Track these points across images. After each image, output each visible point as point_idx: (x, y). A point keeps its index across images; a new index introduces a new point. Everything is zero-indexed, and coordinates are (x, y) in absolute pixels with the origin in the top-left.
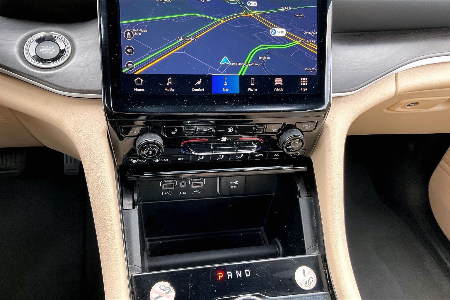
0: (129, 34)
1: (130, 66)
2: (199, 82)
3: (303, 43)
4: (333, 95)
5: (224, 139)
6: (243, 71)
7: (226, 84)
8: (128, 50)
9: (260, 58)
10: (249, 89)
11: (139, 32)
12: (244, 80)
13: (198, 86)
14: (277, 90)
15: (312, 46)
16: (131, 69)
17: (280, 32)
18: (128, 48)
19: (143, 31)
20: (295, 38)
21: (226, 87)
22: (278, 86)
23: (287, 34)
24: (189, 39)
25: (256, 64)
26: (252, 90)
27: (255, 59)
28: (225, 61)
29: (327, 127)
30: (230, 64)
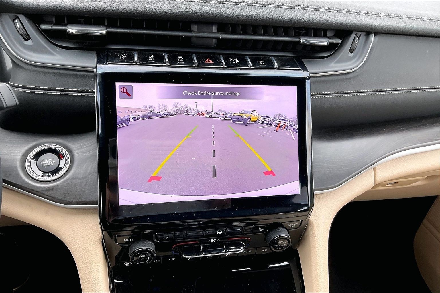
4: (316, 193)
5: (213, 241)
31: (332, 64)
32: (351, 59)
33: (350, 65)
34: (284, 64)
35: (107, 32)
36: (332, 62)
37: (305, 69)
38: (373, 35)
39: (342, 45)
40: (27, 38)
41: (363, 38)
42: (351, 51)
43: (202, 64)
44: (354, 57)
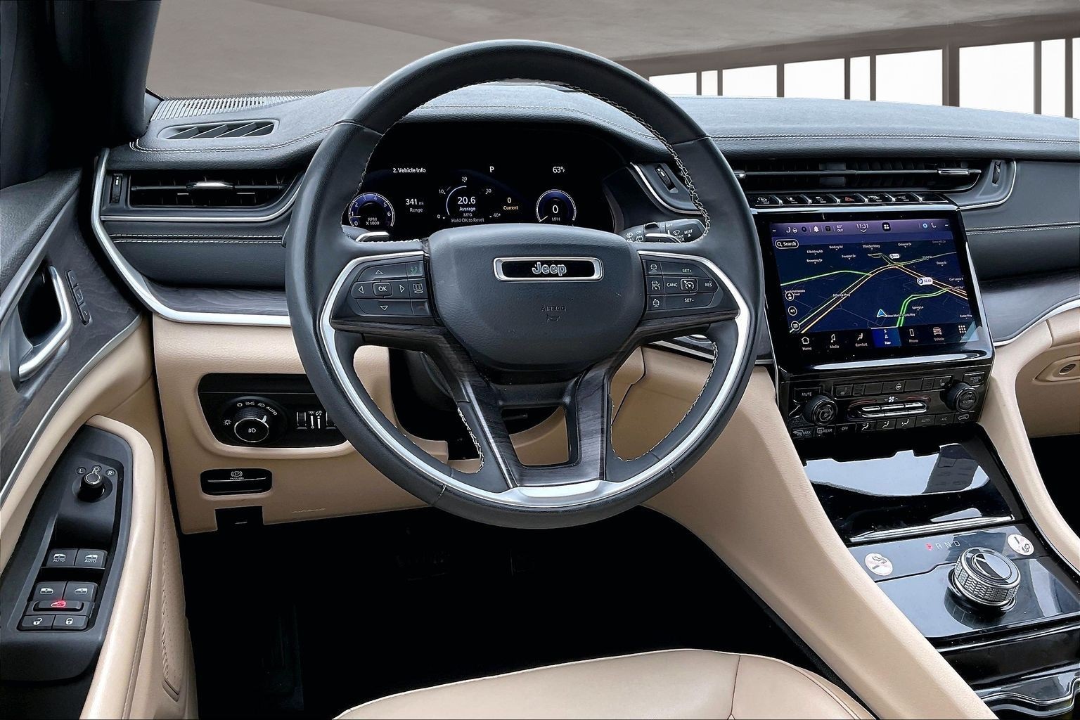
0: (789, 295)
1: (796, 326)
2: (861, 337)
3: (951, 290)
4: (995, 344)
5: (892, 399)
6: (900, 323)
7: (886, 337)
8: (792, 311)
9: (914, 308)
10: (910, 341)
11: (797, 293)
12: (903, 331)
13: (861, 341)
14: (938, 339)
15: (960, 292)
16: (796, 329)
17: (927, 281)
18: (790, 310)
19: (801, 291)
20: (943, 286)
21: (887, 340)
22: (938, 336)
23: (934, 283)
24: (844, 295)
25: (911, 314)
26: (913, 341)
27: (909, 310)
28: (881, 313)
29: (994, 380)
30: (886, 316)
31: (978, 197)
32: (996, 190)
33: (998, 196)
34: (929, 198)
35: (747, 176)
36: (977, 194)
37: (951, 202)
38: (1015, 163)
39: (982, 176)
40: (671, 186)
41: (1004, 167)
42: (995, 182)
43: (844, 203)
44: (999, 188)
